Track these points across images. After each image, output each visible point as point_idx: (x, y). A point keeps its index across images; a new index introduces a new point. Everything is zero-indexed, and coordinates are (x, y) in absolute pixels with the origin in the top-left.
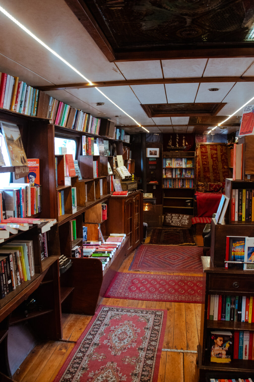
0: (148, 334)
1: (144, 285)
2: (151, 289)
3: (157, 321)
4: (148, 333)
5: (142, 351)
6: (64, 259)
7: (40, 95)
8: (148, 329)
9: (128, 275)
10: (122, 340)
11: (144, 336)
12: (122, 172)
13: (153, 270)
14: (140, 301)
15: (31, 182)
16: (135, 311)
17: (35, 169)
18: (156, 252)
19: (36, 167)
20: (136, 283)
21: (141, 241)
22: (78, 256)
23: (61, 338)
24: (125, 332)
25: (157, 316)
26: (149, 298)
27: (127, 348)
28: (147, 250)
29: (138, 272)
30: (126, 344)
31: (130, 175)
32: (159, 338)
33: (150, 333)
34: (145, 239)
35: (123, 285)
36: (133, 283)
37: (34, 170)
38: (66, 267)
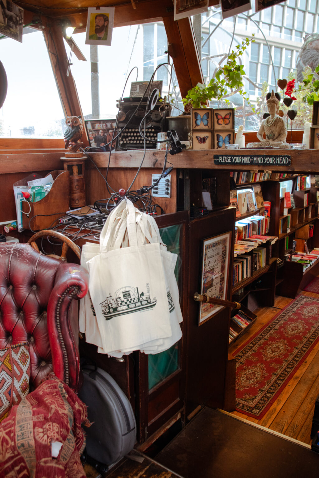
15: (265, 215)
22: (288, 260)
23: (273, 305)
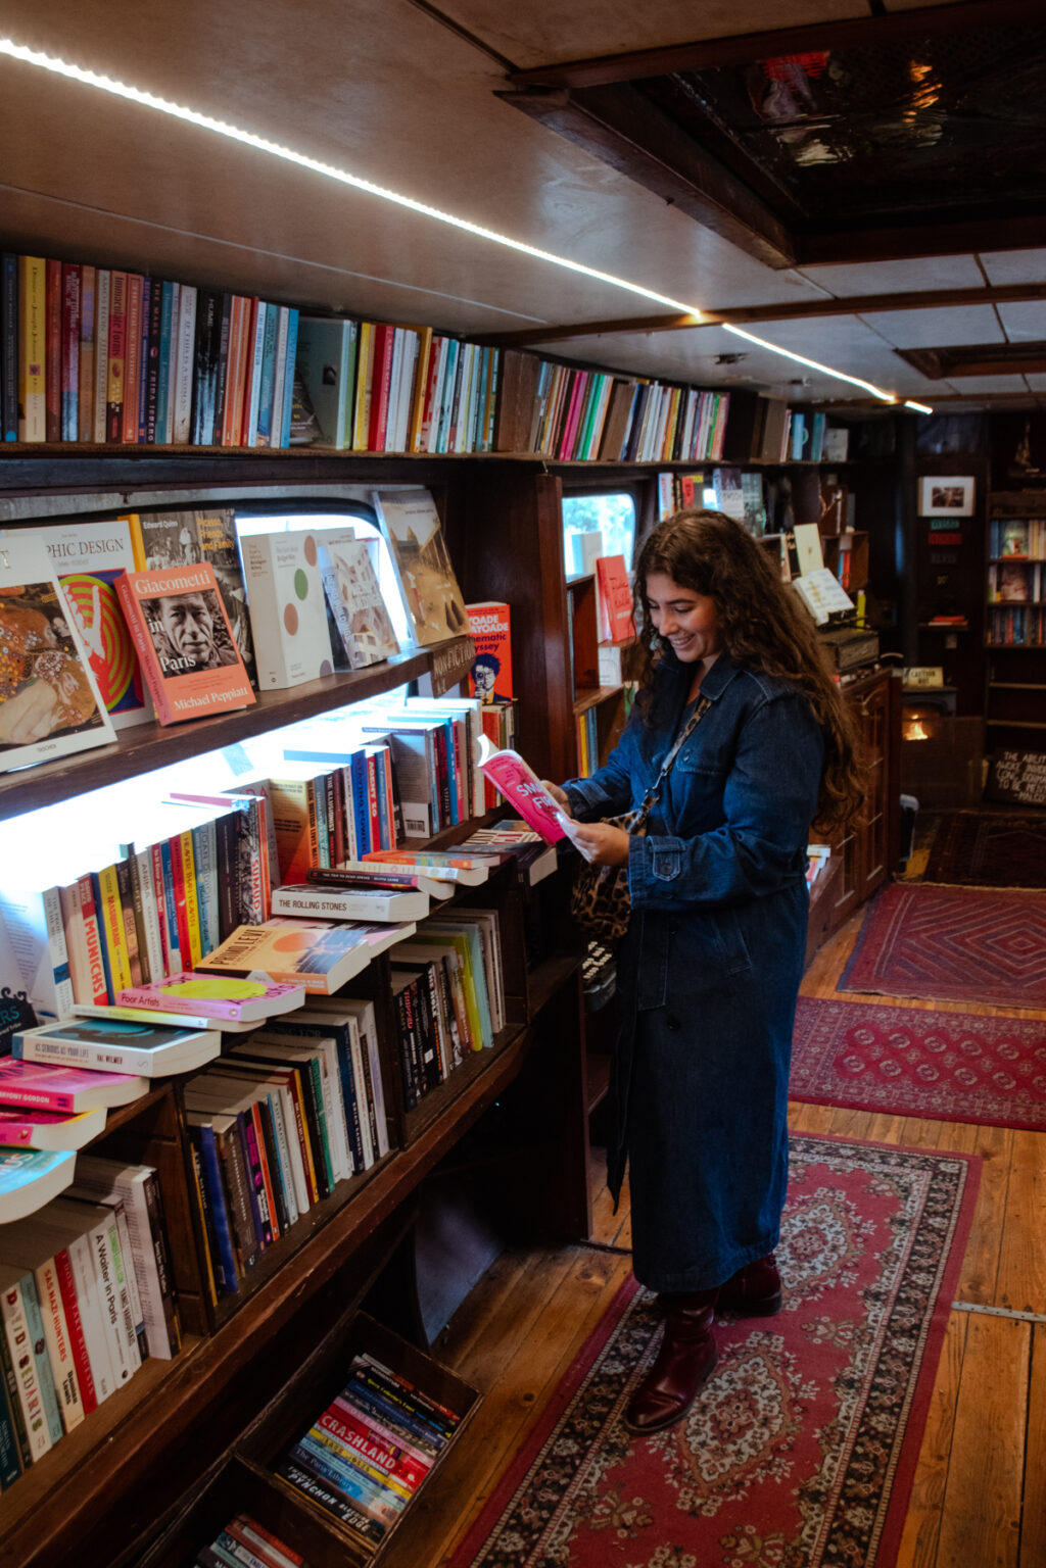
0: (904, 1243)
1: (895, 1054)
2: (924, 1069)
3: (939, 1196)
4: (902, 1241)
5: (879, 1304)
6: (597, 959)
7: (507, 367)
8: (902, 1223)
9: (834, 1010)
10: (806, 1256)
11: (889, 1249)
12: (816, 594)
13: (934, 995)
14: (880, 1115)
15: (482, 692)
16: (858, 1153)
17: (496, 642)
18: (949, 917)
19: (500, 636)
20: (866, 1042)
21: (889, 869)
24: (818, 1231)
25: (940, 1177)
26: (913, 1106)
27: (822, 1289)
28: (913, 909)
29: (874, 1000)
30: (818, 1272)
31: (850, 605)
32: (943, 1261)
33: (912, 1239)
34: (904, 860)
35: (815, 1050)
36: (851, 1040)
37: (491, 646)
38: (608, 987)
